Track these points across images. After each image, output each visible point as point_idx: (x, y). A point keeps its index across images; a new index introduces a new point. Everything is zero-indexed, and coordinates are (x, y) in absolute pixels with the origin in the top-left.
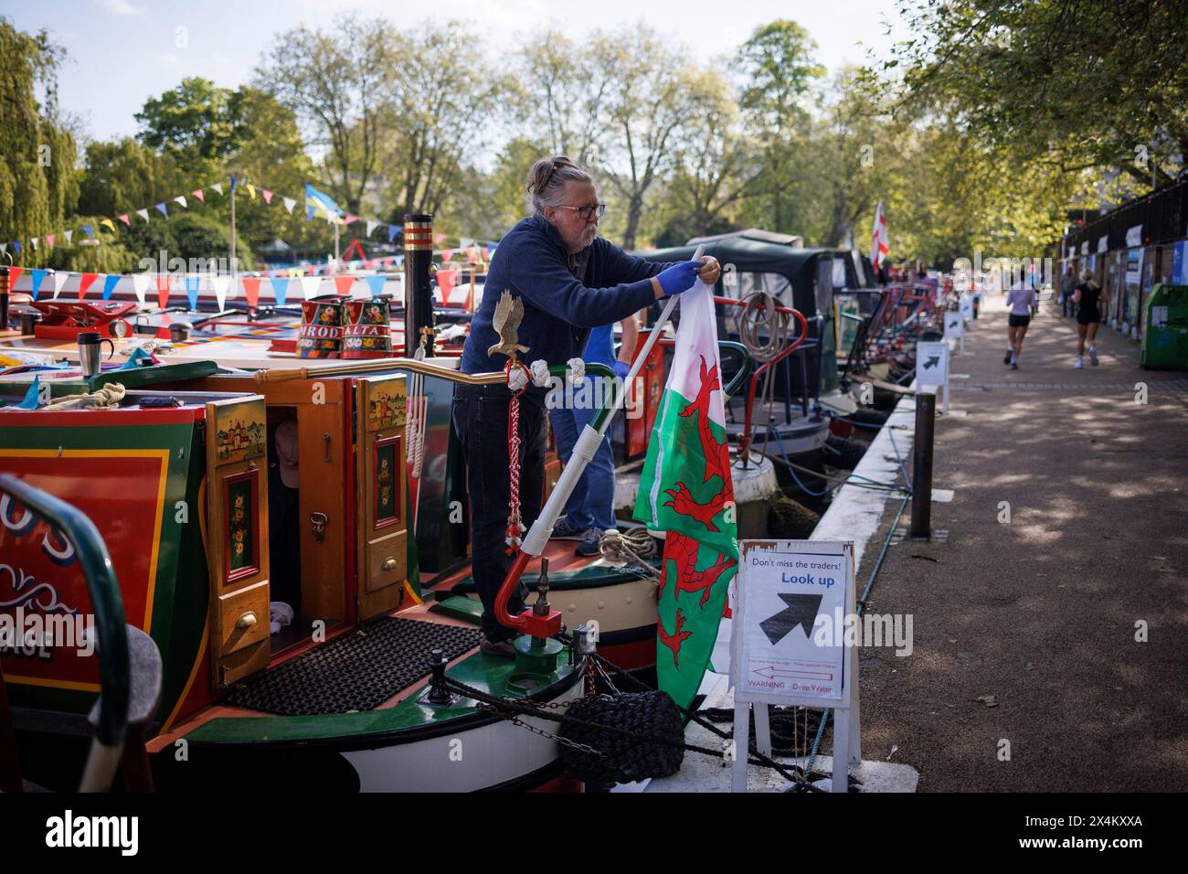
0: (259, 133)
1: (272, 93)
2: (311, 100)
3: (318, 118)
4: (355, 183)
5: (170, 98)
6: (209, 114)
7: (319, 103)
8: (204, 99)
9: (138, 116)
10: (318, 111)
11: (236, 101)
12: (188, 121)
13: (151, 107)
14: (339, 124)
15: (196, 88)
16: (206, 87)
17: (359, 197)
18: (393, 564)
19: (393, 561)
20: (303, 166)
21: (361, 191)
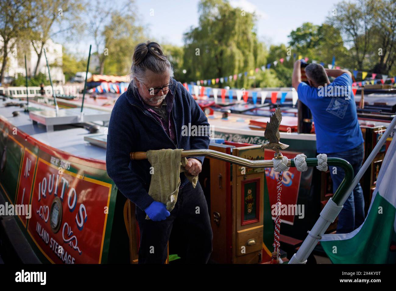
0: (328, 40)
1: (332, 25)
2: (346, 26)
3: (348, 32)
4: (361, 55)
5: (298, 30)
6: (311, 34)
7: (349, 27)
8: (309, 29)
9: (289, 36)
10: (348, 30)
11: (320, 29)
12: (304, 37)
13: (293, 33)
14: (356, 34)
15: (307, 26)
16: (310, 25)
17: (362, 60)
18: (253, 244)
19: (254, 241)
20: (342, 50)
21: (363, 58)
